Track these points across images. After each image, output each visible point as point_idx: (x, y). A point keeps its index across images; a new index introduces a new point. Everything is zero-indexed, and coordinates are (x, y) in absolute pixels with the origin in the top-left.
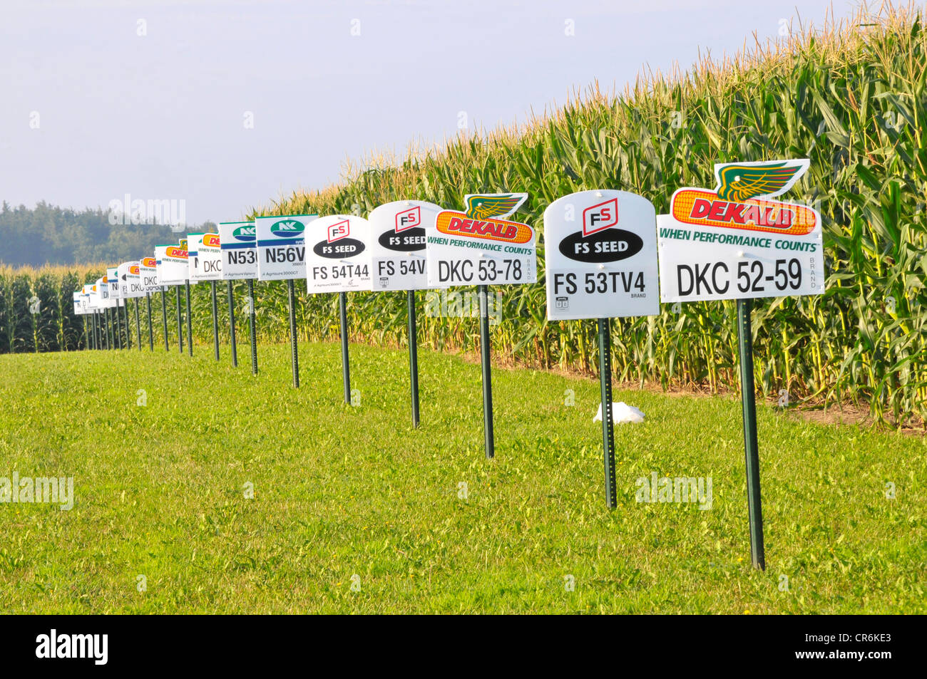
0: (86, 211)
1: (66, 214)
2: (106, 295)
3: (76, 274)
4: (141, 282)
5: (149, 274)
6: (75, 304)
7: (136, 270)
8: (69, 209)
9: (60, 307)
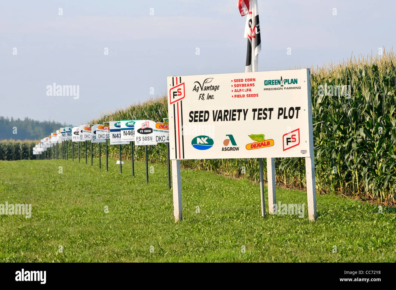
0: (44, 121)
1: (36, 122)
2: (41, 147)
3: (35, 143)
4: (48, 142)
5: (50, 140)
6: (34, 151)
7: (47, 139)
8: (37, 120)
9: (29, 153)
